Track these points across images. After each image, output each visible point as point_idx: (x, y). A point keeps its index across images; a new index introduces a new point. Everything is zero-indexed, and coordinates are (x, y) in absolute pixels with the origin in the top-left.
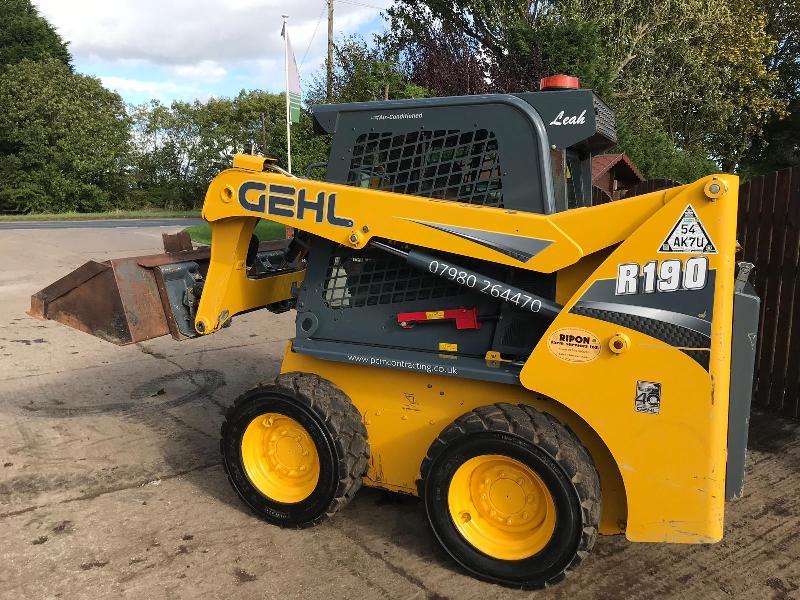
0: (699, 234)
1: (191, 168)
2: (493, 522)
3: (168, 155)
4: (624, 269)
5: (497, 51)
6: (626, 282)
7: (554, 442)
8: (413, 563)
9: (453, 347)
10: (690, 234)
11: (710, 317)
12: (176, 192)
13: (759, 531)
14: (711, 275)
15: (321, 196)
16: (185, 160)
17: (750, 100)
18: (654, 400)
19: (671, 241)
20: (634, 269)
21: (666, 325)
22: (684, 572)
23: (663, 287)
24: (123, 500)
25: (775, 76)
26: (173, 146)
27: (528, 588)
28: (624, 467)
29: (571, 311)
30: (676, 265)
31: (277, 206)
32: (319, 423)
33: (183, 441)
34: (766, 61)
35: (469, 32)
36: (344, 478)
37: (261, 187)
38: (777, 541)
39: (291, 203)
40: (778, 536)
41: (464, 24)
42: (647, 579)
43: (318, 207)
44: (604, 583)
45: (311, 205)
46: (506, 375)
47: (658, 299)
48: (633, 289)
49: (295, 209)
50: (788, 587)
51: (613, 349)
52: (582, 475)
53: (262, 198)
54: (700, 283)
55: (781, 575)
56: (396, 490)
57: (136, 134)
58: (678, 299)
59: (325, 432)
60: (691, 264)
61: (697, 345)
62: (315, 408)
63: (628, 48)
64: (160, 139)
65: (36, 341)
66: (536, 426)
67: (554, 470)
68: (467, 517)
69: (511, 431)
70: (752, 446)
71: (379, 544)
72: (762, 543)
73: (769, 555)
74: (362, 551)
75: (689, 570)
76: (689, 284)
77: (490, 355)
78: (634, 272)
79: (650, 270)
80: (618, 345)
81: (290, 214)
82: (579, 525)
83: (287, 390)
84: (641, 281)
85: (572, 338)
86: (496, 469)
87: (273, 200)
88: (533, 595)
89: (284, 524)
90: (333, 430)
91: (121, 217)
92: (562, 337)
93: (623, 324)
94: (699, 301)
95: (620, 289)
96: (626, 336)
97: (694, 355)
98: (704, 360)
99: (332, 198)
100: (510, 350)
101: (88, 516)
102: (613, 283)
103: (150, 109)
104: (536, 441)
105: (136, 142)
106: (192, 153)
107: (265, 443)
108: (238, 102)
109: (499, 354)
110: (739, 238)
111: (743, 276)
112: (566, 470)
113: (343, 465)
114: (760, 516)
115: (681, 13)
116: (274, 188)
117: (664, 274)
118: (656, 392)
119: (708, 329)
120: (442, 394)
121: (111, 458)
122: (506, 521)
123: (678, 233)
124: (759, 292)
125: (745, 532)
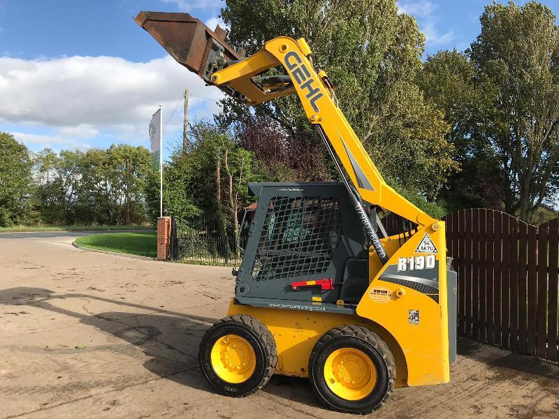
0: (431, 245)
1: (73, 196)
2: (344, 384)
3: (56, 187)
4: (401, 260)
5: (289, 128)
6: (402, 266)
7: (374, 340)
8: (306, 408)
9: (320, 299)
10: (428, 245)
11: (438, 280)
12: (61, 213)
13: (465, 388)
14: (437, 262)
15: (317, 90)
16: (70, 190)
17: (439, 160)
18: (417, 318)
19: (420, 248)
20: (405, 260)
21: (420, 284)
22: (433, 404)
23: (418, 267)
24: (140, 390)
25: (452, 146)
26: (61, 181)
27: (364, 414)
28: (405, 351)
29: (379, 279)
30: (422, 258)
31: (298, 74)
32: (257, 338)
33: (155, 362)
34: (446, 137)
35: (273, 116)
36: (268, 366)
37: (300, 61)
38: (475, 390)
39: (304, 79)
40: (474, 389)
41: (269, 112)
42: (417, 408)
43: (313, 92)
44: (398, 410)
45: (310, 88)
46: (349, 311)
47: (416, 273)
48: (405, 268)
49: (303, 83)
50: (480, 407)
51: (398, 295)
52: (387, 355)
53: (295, 65)
54: (433, 266)
55: (477, 404)
56: (290, 375)
57: (35, 173)
58: (423, 273)
59: (259, 343)
60: (428, 258)
61: (433, 293)
62: (254, 331)
63: (368, 129)
64: (51, 175)
65: (20, 313)
66: (365, 333)
67: (375, 353)
68: (333, 381)
69: (354, 335)
70: (459, 353)
71: (286, 401)
72: (467, 392)
73: (471, 396)
74: (278, 405)
75: (436, 403)
76: (428, 266)
77: (338, 302)
78: (405, 261)
79: (412, 260)
80: (400, 294)
81: (299, 82)
82: (388, 379)
83: (239, 322)
84: (408, 265)
85: (379, 291)
86: (346, 356)
87: (298, 70)
88: (366, 416)
89: (234, 395)
90: (263, 342)
91: (24, 231)
92: (375, 291)
93: (401, 284)
94: (433, 273)
95: (400, 268)
96: (403, 289)
97: (432, 297)
98: (437, 299)
99: (321, 95)
100: (348, 299)
101: (125, 398)
102: (396, 267)
103: (45, 156)
104: (366, 340)
105: (34, 177)
106: (75, 187)
107: (223, 353)
108: (109, 152)
109: (343, 301)
110: (447, 247)
111: (450, 263)
112: (380, 353)
113: (269, 360)
114: (465, 382)
115: (396, 109)
116: (303, 66)
117: (418, 262)
118: (417, 315)
119: (437, 285)
120: (315, 322)
121: (118, 371)
122: (351, 382)
123: (423, 245)
124: (456, 270)
125: (459, 388)
